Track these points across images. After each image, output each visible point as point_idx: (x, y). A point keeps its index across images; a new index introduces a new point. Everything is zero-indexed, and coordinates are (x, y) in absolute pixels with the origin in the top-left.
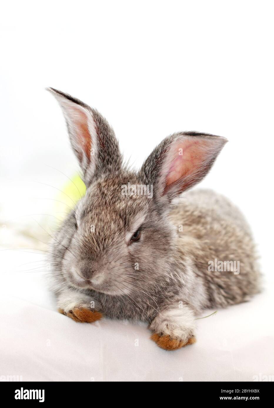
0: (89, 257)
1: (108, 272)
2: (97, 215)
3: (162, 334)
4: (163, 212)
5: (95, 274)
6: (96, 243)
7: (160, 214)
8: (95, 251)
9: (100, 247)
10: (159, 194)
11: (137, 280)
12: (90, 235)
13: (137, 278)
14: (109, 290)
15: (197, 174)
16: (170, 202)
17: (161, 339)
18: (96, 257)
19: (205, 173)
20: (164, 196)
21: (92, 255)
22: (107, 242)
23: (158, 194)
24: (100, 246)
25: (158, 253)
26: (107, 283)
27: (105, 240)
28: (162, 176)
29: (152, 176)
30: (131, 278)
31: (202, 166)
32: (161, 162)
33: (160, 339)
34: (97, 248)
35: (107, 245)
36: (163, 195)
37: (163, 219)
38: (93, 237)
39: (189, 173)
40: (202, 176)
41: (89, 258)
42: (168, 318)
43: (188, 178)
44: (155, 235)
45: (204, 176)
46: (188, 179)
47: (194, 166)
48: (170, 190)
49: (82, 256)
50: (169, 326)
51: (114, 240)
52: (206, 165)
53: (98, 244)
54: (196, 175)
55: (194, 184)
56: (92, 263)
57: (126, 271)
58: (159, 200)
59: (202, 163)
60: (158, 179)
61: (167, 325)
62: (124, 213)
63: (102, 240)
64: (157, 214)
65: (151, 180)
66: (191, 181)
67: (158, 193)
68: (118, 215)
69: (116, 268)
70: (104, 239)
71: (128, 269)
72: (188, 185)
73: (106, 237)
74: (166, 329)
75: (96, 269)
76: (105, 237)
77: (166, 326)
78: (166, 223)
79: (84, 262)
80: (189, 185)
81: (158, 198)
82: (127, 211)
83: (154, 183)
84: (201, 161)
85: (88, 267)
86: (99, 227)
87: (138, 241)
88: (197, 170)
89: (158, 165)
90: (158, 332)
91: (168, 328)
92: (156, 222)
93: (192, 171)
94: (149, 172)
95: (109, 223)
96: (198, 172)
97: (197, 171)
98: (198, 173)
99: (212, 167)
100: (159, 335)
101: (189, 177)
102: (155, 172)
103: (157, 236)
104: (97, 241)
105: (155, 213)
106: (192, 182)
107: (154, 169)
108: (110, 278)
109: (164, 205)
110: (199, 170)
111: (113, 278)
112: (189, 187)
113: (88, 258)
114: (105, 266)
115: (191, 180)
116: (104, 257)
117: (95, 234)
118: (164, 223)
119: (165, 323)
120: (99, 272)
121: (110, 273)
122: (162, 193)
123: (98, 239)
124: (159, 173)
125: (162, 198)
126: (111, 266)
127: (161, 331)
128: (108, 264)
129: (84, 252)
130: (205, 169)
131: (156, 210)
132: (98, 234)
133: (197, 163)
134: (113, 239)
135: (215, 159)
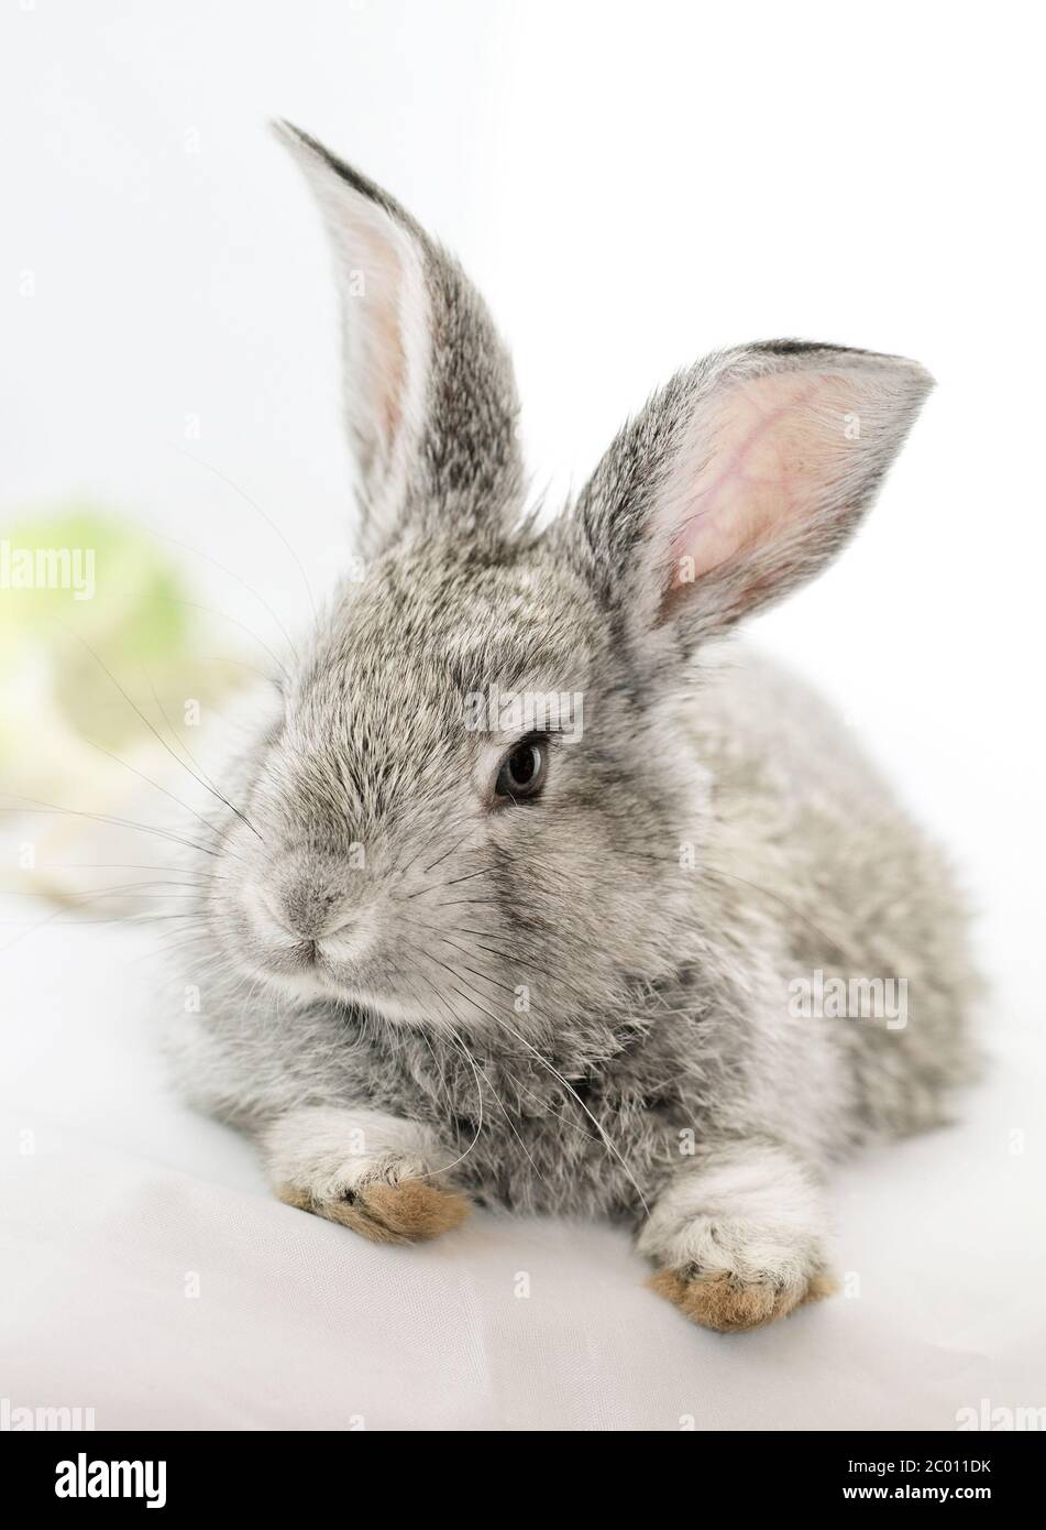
0: (317, 837)
1: (395, 910)
2: (365, 673)
3: (694, 1269)
4: (656, 703)
5: (339, 912)
6: (348, 781)
7: (642, 709)
8: (345, 817)
9: (366, 799)
10: (639, 620)
11: (518, 962)
12: (330, 749)
13: (516, 956)
14: (394, 990)
15: (801, 539)
16: (687, 656)
17: (695, 1290)
18: (345, 838)
19: (839, 535)
20: (662, 629)
21: (331, 834)
22: (395, 780)
23: (636, 617)
24: (366, 795)
25: (617, 867)
26: (387, 957)
27: (387, 772)
28: (654, 539)
29: (612, 537)
30: (491, 954)
31: (824, 507)
32: (653, 475)
33: (691, 1289)
34: (351, 801)
35: (394, 792)
36: (659, 623)
37: (654, 731)
38: (340, 758)
39: (770, 535)
40: (824, 550)
41: (316, 845)
42: (712, 1205)
43: (765, 555)
44: (616, 792)
45: (834, 549)
46: (766, 561)
47: (792, 506)
48: (689, 603)
49: (290, 835)
50: (720, 1235)
51: (427, 773)
52: (839, 503)
53: (359, 787)
54: (800, 544)
55: (793, 585)
56: (327, 863)
57: (473, 916)
58: (642, 646)
59: (826, 491)
60: (639, 548)
61: (713, 1232)
62: (475, 665)
63: (377, 773)
64: (629, 708)
65: (611, 556)
66: (780, 569)
67: (634, 614)
68: (448, 675)
69: (430, 898)
70: (382, 768)
71: (479, 908)
72: (764, 587)
73: (391, 762)
74: (712, 1246)
75: (344, 891)
76: (388, 760)
77: (709, 1234)
78: (664, 753)
79: (294, 862)
80: (771, 585)
81: (636, 638)
82: (487, 662)
83: (622, 567)
84: (822, 483)
85: (310, 880)
86: (368, 716)
87: (533, 804)
88: (803, 523)
89: (640, 490)
90: (677, 1264)
91: (718, 1242)
92: (621, 741)
93: (785, 526)
94: (600, 521)
95: (409, 702)
96: (809, 530)
97: (806, 526)
98: (810, 535)
99: (868, 510)
100: (683, 1276)
101: (770, 551)
102: (623, 520)
103: (622, 800)
104: (353, 776)
105: (619, 701)
106: (781, 574)
107: (621, 508)
108: (401, 939)
109: (659, 670)
110: (811, 522)
111: (414, 936)
112: (769, 597)
113: (312, 843)
114: (379, 882)
115: (780, 564)
116: (378, 841)
117: (349, 744)
118: (658, 752)
119: (703, 1222)
120: (357, 903)
121: (399, 917)
122: (655, 616)
123: (360, 766)
124: (642, 522)
125: (653, 636)
126: (407, 888)
127: (688, 1259)
128: (397, 874)
129: (297, 821)
130: (839, 520)
131: (626, 692)
132: (359, 744)
133: (806, 491)
134: (420, 771)
135: (880, 474)
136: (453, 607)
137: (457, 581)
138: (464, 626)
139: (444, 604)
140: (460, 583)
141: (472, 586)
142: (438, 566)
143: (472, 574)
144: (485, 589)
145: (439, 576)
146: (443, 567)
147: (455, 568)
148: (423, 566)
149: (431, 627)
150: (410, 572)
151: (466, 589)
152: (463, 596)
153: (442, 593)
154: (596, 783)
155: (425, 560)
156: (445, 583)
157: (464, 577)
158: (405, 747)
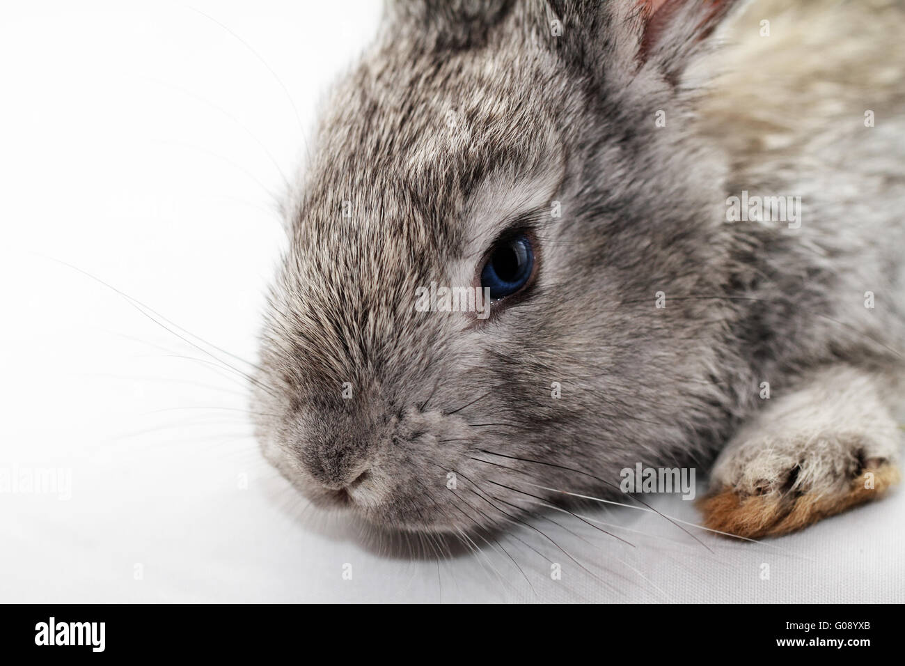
122: (636, 64)
136: (421, 108)
137: (424, 77)
138: (430, 131)
139: (411, 108)
140: (427, 79)
141: (438, 81)
142: (405, 64)
143: (439, 66)
144: (453, 82)
145: (407, 76)
146: (410, 64)
147: (424, 62)
148: (391, 68)
149: (398, 137)
150: (379, 77)
151: (434, 84)
152: (430, 94)
153: (410, 94)
154: (601, 240)
155: (393, 59)
156: (413, 83)
157: (431, 70)
158: (376, 287)
